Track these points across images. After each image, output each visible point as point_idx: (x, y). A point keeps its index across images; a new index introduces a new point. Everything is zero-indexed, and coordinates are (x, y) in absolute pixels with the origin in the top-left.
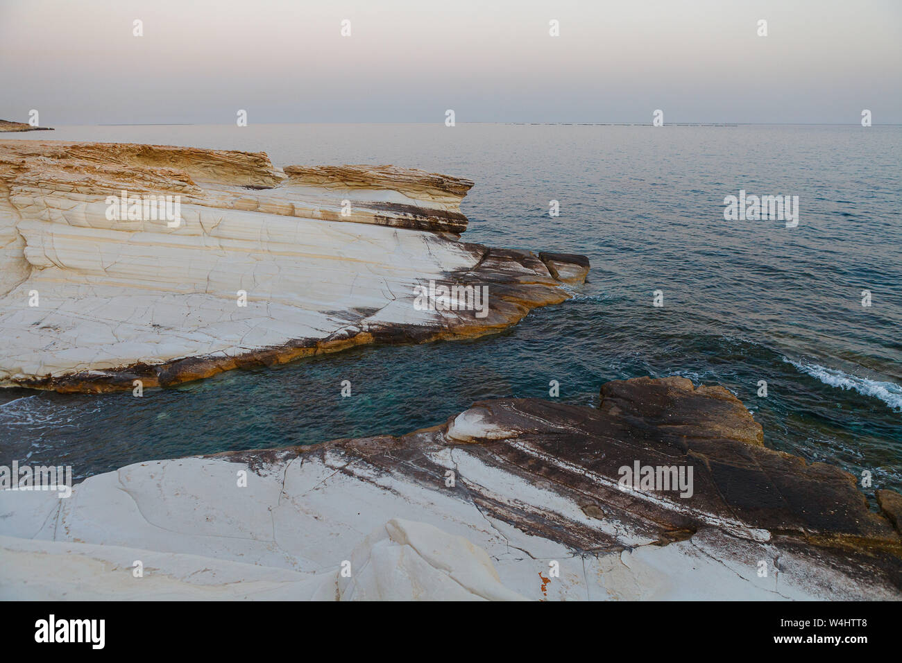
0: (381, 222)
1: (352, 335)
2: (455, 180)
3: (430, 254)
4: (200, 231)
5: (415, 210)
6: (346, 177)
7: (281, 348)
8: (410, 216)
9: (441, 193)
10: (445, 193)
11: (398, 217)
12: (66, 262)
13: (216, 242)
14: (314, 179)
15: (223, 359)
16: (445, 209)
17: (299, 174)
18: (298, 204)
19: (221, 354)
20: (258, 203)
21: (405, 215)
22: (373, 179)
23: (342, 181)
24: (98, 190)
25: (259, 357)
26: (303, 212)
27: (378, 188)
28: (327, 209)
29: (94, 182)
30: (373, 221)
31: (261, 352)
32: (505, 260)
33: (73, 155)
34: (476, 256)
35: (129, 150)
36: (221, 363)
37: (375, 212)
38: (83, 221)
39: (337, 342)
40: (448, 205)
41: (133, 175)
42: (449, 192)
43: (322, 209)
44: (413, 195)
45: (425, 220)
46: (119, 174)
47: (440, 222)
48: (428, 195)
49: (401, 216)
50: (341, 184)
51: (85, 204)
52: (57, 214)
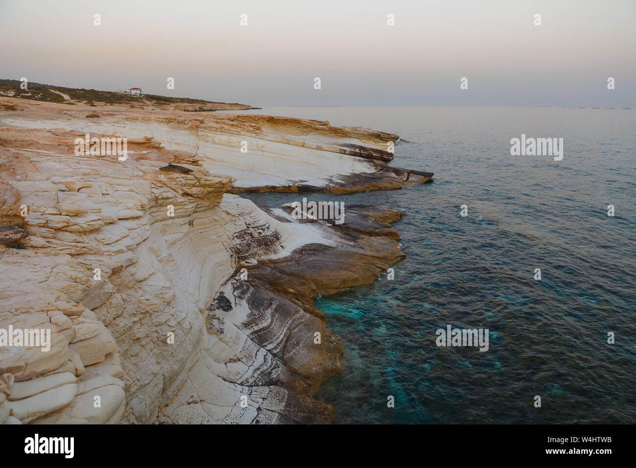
0: (342, 152)
1: (290, 186)
2: (388, 135)
3: (352, 166)
4: (256, 148)
5: (361, 148)
6: (337, 132)
7: (262, 187)
8: (357, 150)
9: (380, 141)
10: (382, 141)
11: (350, 150)
12: (209, 156)
13: (261, 153)
14: (323, 132)
15: (242, 188)
16: (380, 149)
17: (317, 129)
18: (306, 142)
19: (242, 187)
20: (290, 141)
21: (355, 150)
22: (348, 133)
23: (335, 133)
24: (223, 130)
25: (253, 189)
26: (308, 145)
27: (350, 137)
28: (319, 145)
29: (223, 127)
30: (339, 152)
31: (255, 188)
32: (389, 171)
33: (237, 120)
34: (375, 169)
35: (262, 118)
36: (241, 189)
37: (340, 148)
38: (217, 142)
39: (282, 188)
40: (384, 147)
41: (237, 126)
42: (384, 140)
43: (317, 145)
44: (365, 141)
45: (365, 153)
46: (232, 125)
47: (374, 155)
48: (373, 142)
49: (352, 150)
50: (335, 135)
51: (219, 136)
52: (210, 139)
